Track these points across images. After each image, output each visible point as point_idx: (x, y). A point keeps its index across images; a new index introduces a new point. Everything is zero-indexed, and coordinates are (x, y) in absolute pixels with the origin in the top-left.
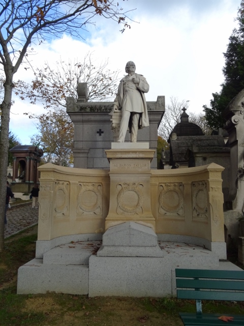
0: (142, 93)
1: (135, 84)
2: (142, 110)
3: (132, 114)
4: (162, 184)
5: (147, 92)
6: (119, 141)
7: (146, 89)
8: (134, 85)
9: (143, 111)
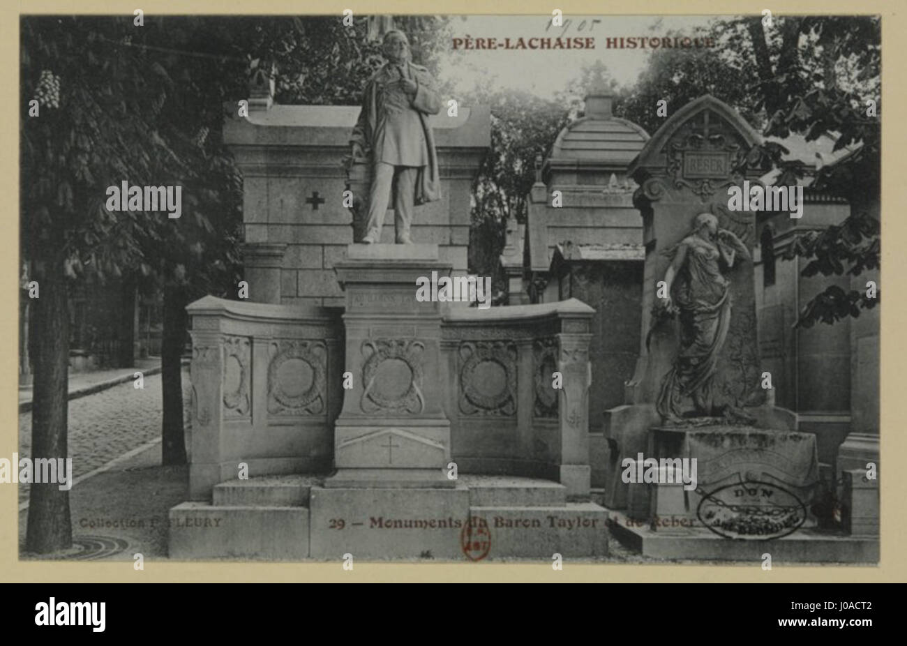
0: (424, 116)
1: (407, 94)
2: (423, 161)
3: (399, 170)
4: (468, 344)
5: (436, 113)
6: (366, 239)
7: (433, 106)
8: (403, 97)
9: (426, 163)
